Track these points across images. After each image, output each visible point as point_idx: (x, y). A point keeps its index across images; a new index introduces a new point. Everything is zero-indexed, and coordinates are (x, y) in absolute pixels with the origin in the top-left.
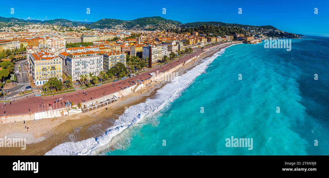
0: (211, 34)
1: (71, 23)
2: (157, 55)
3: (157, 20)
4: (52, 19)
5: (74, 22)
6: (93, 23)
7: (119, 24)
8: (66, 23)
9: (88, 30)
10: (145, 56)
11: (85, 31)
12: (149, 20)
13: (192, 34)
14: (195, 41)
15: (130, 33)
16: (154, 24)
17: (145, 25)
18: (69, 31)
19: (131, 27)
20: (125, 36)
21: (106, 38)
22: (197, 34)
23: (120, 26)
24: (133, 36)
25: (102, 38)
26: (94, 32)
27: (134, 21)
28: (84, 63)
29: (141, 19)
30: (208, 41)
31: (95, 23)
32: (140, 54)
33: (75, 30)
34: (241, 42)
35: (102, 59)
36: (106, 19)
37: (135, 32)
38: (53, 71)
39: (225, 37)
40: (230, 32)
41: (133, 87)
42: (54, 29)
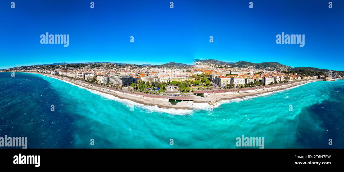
0: (304, 75)
1: (219, 63)
2: (268, 81)
3: (276, 65)
4: (207, 59)
5: (221, 62)
6: (233, 63)
7: (250, 65)
8: (216, 62)
9: (232, 67)
10: (263, 81)
11: (230, 68)
12: (270, 64)
13: (293, 74)
14: (293, 78)
15: (257, 72)
16: (273, 67)
17: (267, 67)
18: (220, 67)
19: (258, 68)
20: (254, 72)
21: (243, 73)
22: (296, 74)
23: (251, 66)
24: (259, 73)
25: (242, 73)
26: (235, 69)
27: (260, 64)
28: (238, 81)
29: (265, 63)
30: (301, 78)
31: (235, 63)
32: (260, 81)
33: (223, 67)
34: (322, 80)
35: (245, 80)
36: (242, 62)
37: (260, 71)
38: (227, 82)
39: (313, 77)
40: (316, 74)
41: (256, 90)
42: (211, 66)
